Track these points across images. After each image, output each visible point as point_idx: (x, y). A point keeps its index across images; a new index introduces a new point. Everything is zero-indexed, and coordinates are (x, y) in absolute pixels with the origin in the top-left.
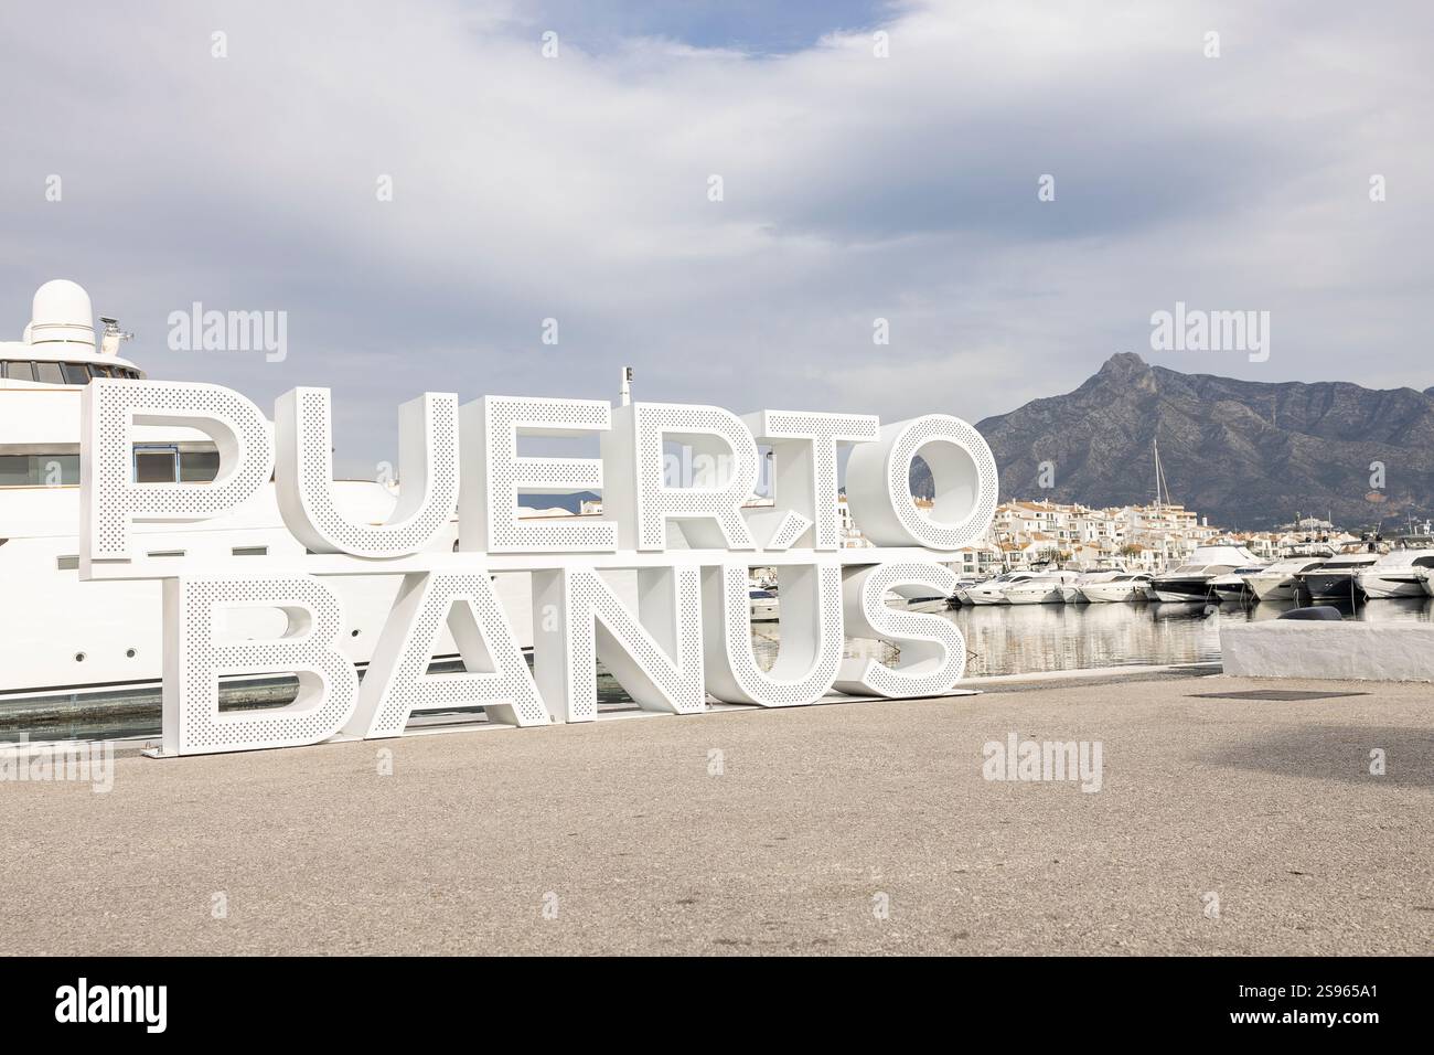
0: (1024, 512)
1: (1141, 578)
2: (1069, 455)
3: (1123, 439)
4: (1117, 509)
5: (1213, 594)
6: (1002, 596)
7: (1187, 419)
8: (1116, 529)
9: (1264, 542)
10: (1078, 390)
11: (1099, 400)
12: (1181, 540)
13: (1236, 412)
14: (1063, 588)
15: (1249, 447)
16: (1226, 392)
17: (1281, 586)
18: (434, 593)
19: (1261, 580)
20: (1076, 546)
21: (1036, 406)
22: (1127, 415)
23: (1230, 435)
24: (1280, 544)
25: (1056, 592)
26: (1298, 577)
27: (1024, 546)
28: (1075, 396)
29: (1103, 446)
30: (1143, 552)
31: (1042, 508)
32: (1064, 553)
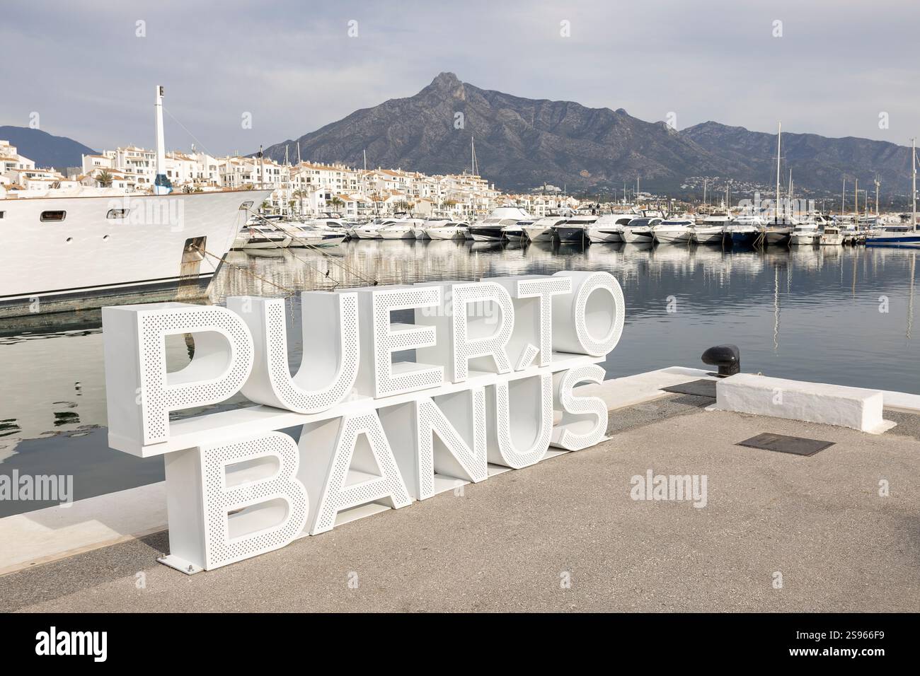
0: (385, 176)
1: (462, 225)
2: (410, 137)
3: (444, 129)
4: (442, 177)
5: (505, 237)
6: (377, 234)
7: (482, 119)
8: (441, 189)
9: (526, 201)
10: (417, 95)
11: (430, 102)
12: (479, 198)
13: (511, 116)
14: (415, 229)
15: (517, 139)
16: (506, 103)
17: (543, 234)
19: (533, 230)
20: (418, 199)
21: (391, 104)
22: (446, 114)
23: (507, 130)
24: (535, 202)
25: (411, 232)
26: (554, 229)
27: (386, 198)
28: (415, 99)
29: (431, 133)
30: (457, 204)
31: (397, 174)
32: (410, 204)
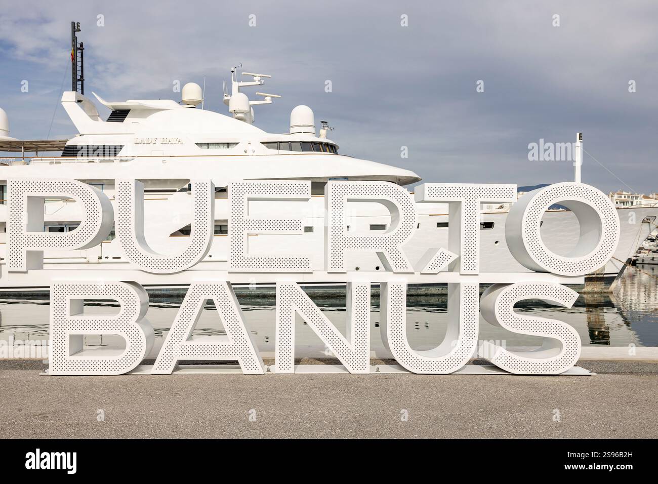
18: (193, 294)
